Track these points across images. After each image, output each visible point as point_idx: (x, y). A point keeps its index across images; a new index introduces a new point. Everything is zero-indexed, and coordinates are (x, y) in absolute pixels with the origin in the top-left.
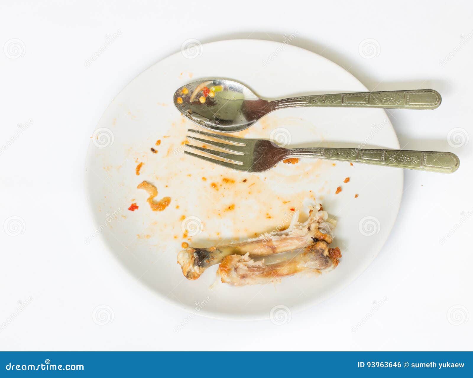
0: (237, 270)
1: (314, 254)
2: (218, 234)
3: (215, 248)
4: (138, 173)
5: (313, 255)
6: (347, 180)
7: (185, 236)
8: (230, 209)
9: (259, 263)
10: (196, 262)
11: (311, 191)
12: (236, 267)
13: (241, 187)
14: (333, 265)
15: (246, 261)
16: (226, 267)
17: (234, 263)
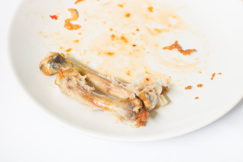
0: (70, 81)
1: (127, 105)
2: (88, 63)
3: (71, 62)
4: (76, 3)
5: (126, 105)
6: (200, 86)
7: (69, 50)
8: (110, 54)
9: (88, 88)
10: (51, 60)
11: (170, 77)
12: (70, 78)
13: (129, 47)
14: (136, 122)
15: (80, 80)
16: (62, 73)
17: (70, 74)
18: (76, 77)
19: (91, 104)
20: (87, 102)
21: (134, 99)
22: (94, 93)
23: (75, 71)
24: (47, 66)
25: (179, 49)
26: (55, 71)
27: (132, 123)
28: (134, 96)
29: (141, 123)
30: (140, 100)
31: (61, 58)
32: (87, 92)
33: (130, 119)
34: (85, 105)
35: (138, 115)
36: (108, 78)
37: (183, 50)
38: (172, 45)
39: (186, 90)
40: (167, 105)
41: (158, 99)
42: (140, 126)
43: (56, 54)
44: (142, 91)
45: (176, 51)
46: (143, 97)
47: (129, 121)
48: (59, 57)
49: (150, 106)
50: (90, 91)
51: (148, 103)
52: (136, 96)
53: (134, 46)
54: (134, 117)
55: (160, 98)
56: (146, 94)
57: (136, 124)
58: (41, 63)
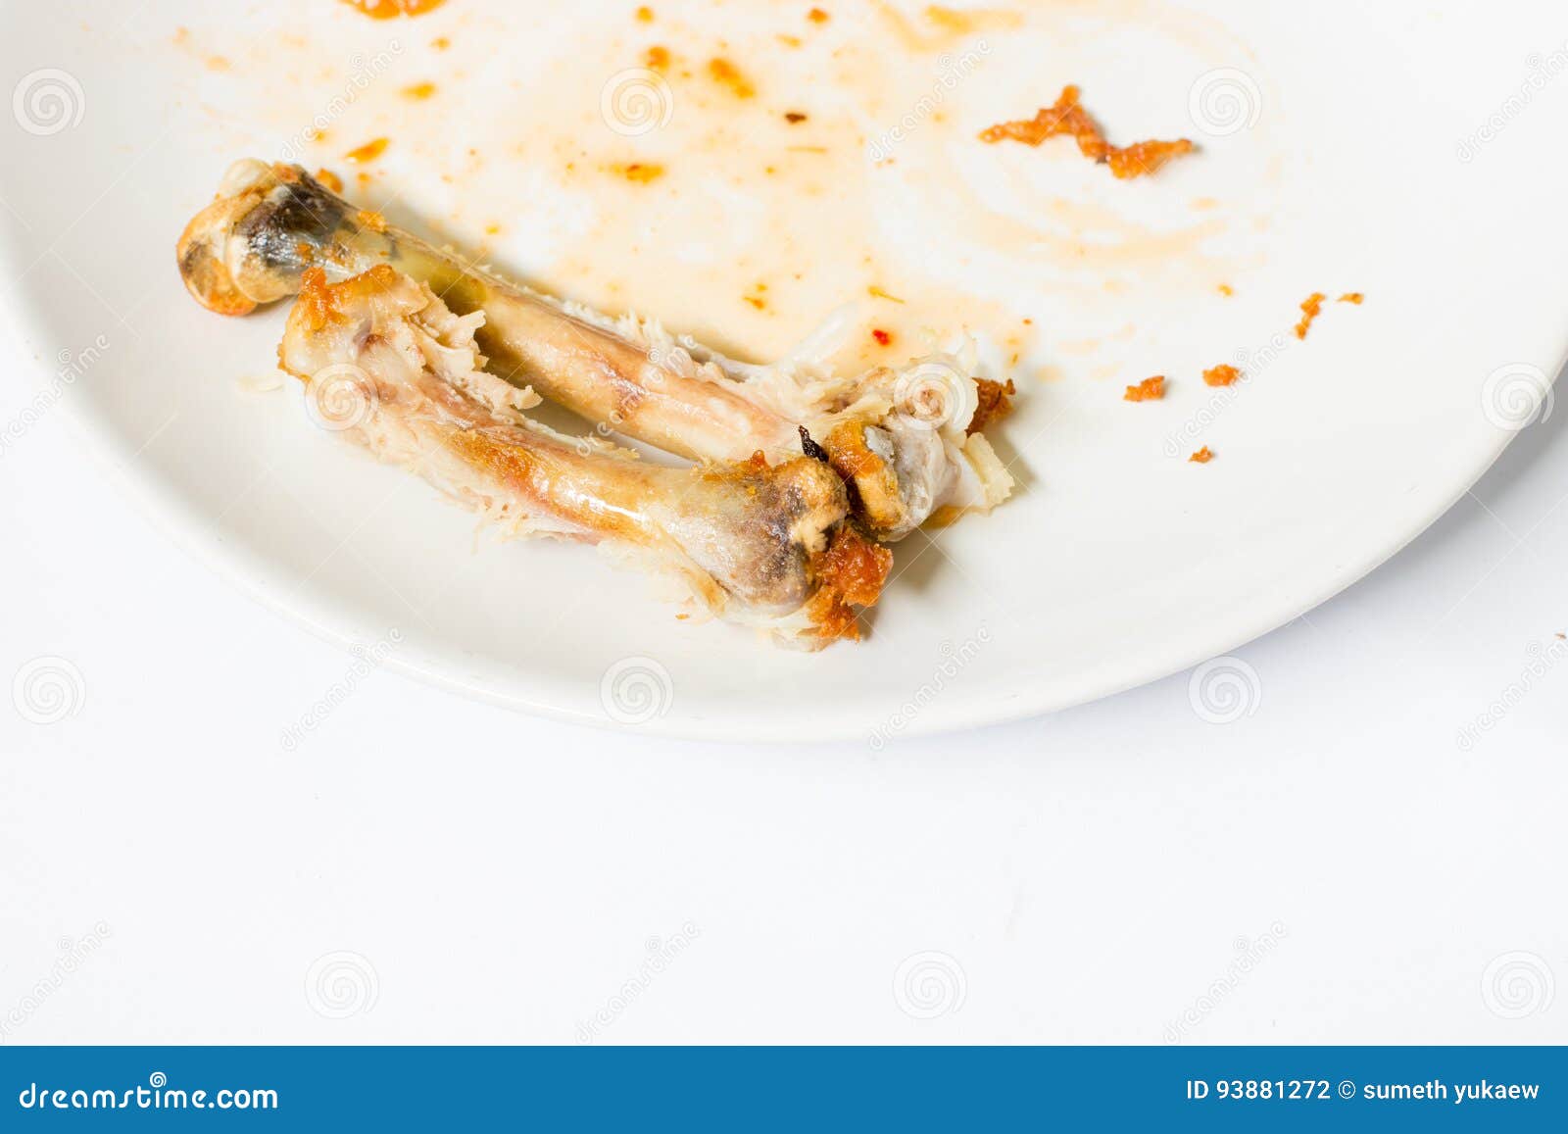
0: (374, 348)
1: (746, 500)
2: (494, 230)
3: (381, 223)
5: (740, 503)
6: (1224, 376)
7: (369, 152)
8: (636, 173)
9: (494, 391)
10: (254, 217)
11: (1027, 322)
12: (375, 330)
13: (761, 128)
14: (805, 609)
15: (443, 340)
16: (327, 296)
17: (379, 305)
18: (417, 320)
19: (513, 499)
20: (488, 485)
21: (793, 466)
22: (532, 424)
23: (410, 281)
24: (226, 256)
25: (1088, 139)
26: (277, 286)
27: (781, 622)
28: (798, 446)
29: (843, 621)
30: (830, 472)
31: (318, 202)
32: (491, 422)
33: (767, 596)
34: (476, 505)
35: (821, 567)
36: (626, 329)
37: (1113, 148)
38: (1043, 112)
39: (1135, 404)
40: (1006, 501)
41: (949, 460)
42: (833, 641)
43: (285, 172)
44: (848, 413)
45: (1065, 148)
46: (856, 451)
47: (764, 605)
48: (303, 196)
49: (901, 508)
50: (509, 411)
51: (888, 490)
52: (805, 445)
53: (794, 118)
54: (792, 582)
55: (961, 459)
56: (870, 432)
57: (809, 625)
58: (188, 231)
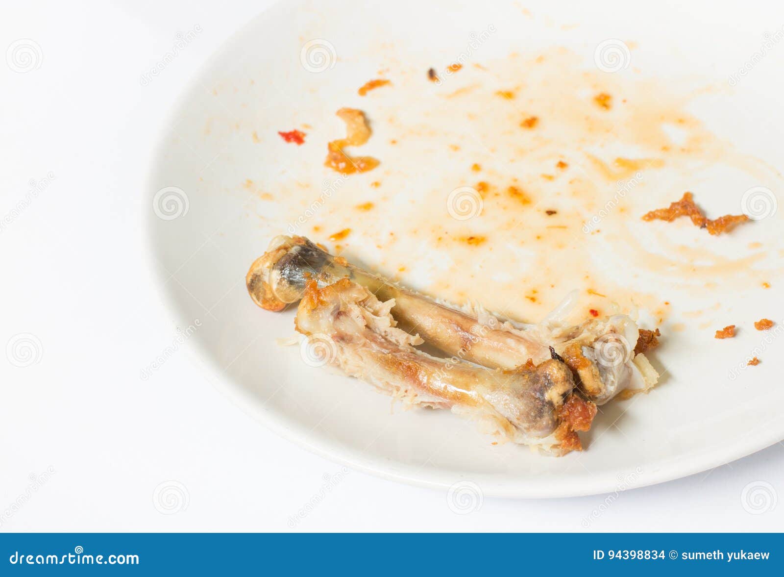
0: (341, 318)
1: (524, 382)
2: (402, 270)
3: (345, 262)
4: (363, 91)
5: (521, 384)
6: (766, 325)
8: (472, 241)
9: (400, 337)
11: (667, 303)
12: (342, 309)
13: (534, 218)
14: (554, 434)
15: (376, 313)
16: (318, 293)
17: (343, 297)
18: (362, 303)
19: (410, 387)
20: (397, 381)
21: (546, 364)
22: (419, 352)
23: (359, 286)
24: (270, 280)
25: (697, 216)
27: (541, 441)
29: (573, 440)
30: (564, 366)
31: (314, 253)
32: (398, 351)
33: (533, 426)
34: (392, 392)
35: (561, 412)
36: (466, 309)
37: (709, 220)
38: (674, 204)
39: (721, 340)
40: (656, 386)
41: (626, 366)
42: (569, 452)
43: (298, 240)
45: (685, 225)
46: (577, 357)
47: (533, 432)
48: (307, 251)
49: (602, 385)
50: (407, 346)
51: (594, 376)
53: (550, 213)
54: (546, 420)
55: (632, 365)
56: (585, 348)
57: (556, 442)
58: (251, 269)
